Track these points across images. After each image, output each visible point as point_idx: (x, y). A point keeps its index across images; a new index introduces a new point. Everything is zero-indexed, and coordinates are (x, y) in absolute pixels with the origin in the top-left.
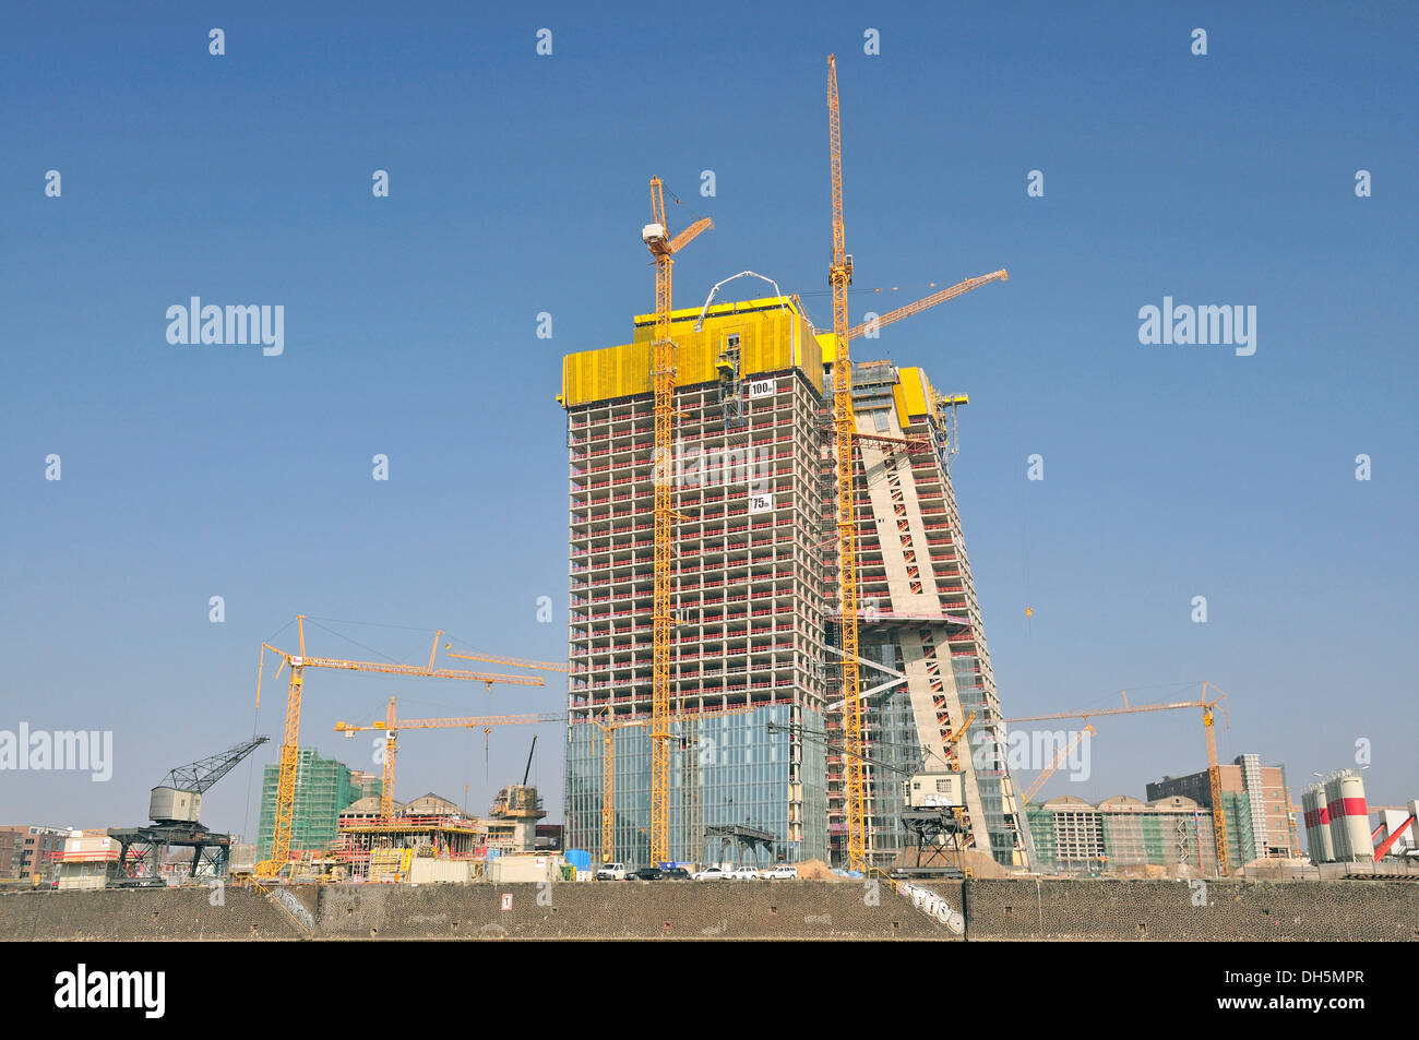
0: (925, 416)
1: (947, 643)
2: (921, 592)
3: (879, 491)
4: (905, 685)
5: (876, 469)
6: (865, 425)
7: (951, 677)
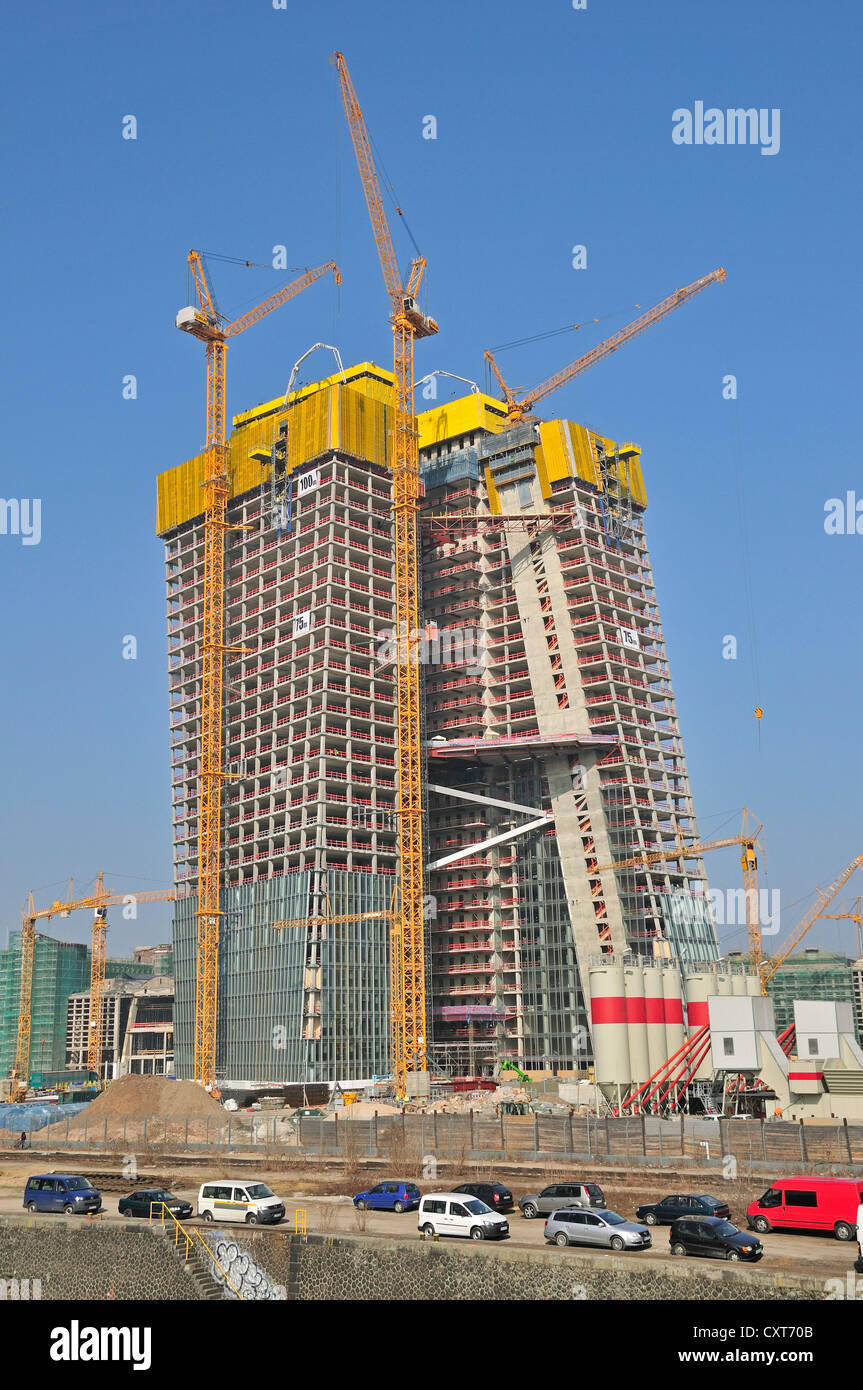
0: (568, 480)
1: (595, 769)
2: (567, 707)
3: (524, 584)
4: (551, 826)
5: (521, 556)
6: (509, 503)
7: (599, 812)
